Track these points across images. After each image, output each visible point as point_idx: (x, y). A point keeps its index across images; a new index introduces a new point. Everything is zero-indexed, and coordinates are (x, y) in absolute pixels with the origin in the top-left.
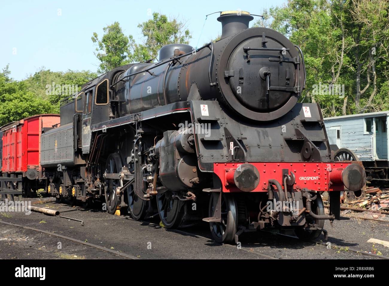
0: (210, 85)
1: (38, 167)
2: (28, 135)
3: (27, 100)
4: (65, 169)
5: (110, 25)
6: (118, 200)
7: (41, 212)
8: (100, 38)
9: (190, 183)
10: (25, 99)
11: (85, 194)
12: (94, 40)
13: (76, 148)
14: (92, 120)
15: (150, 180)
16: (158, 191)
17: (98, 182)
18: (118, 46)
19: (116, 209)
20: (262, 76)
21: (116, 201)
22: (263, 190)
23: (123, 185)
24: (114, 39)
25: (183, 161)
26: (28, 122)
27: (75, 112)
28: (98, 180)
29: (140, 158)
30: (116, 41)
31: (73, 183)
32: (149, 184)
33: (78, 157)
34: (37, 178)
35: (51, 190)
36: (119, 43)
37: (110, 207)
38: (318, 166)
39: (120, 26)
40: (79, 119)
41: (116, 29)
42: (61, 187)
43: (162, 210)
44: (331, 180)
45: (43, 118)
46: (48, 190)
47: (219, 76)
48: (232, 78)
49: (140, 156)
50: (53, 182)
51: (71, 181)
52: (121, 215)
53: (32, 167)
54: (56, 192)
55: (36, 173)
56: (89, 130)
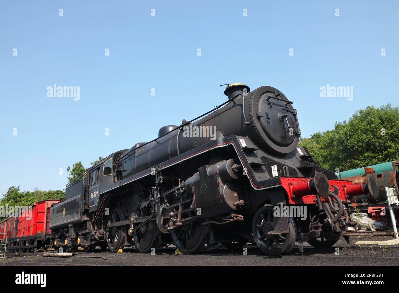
0: (245, 123)
1: (43, 232)
2: (38, 212)
3: (30, 201)
4: (71, 227)
5: (77, 163)
6: (122, 241)
7: (57, 256)
8: (71, 169)
9: (234, 205)
10: (29, 201)
11: (89, 240)
12: (68, 170)
13: (83, 210)
14: (100, 186)
15: (172, 215)
16: (182, 222)
17: (102, 230)
18: (81, 173)
19: (119, 248)
20: (281, 119)
21: (119, 242)
22: (314, 202)
23: (134, 227)
24: (79, 169)
25: (227, 187)
26: (38, 204)
27: (83, 185)
28: (102, 229)
29: (159, 200)
30: (80, 171)
31: (78, 235)
32: (171, 219)
33: (84, 216)
34: (42, 239)
35: (57, 244)
36: (81, 171)
37: (112, 247)
38: (337, 183)
39: (82, 163)
40: (85, 190)
41: (80, 165)
42: (66, 240)
43: (177, 240)
44: (348, 194)
45: (48, 202)
46: (54, 244)
47: (253, 116)
48: (261, 118)
49: (159, 198)
50: (58, 238)
51: (76, 234)
52: (123, 252)
53: (39, 232)
54: (60, 245)
55: (42, 236)
56: (96, 194)
